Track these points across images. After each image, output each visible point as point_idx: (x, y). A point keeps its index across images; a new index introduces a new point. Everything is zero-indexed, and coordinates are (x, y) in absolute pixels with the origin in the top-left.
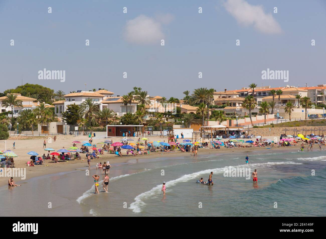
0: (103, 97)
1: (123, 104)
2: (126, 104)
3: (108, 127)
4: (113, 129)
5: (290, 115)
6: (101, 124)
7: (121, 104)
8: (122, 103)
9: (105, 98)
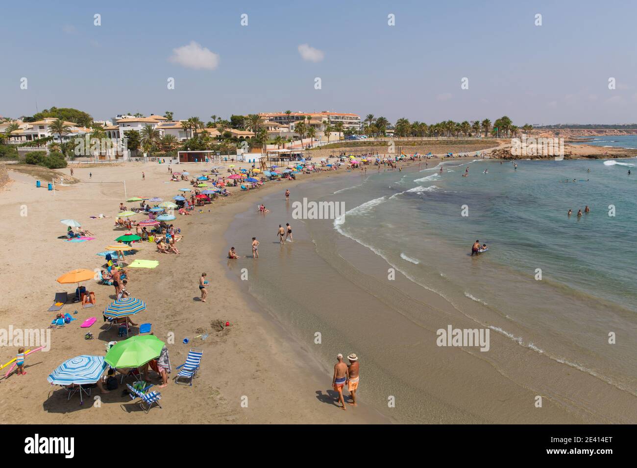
0: (157, 122)
1: (183, 130)
2: (185, 130)
3: (180, 153)
4: (185, 155)
5: (328, 138)
6: (162, 149)
7: (181, 130)
8: (182, 128)
9: (160, 124)
